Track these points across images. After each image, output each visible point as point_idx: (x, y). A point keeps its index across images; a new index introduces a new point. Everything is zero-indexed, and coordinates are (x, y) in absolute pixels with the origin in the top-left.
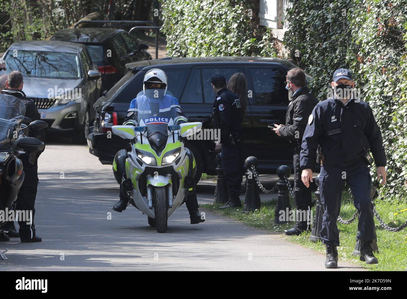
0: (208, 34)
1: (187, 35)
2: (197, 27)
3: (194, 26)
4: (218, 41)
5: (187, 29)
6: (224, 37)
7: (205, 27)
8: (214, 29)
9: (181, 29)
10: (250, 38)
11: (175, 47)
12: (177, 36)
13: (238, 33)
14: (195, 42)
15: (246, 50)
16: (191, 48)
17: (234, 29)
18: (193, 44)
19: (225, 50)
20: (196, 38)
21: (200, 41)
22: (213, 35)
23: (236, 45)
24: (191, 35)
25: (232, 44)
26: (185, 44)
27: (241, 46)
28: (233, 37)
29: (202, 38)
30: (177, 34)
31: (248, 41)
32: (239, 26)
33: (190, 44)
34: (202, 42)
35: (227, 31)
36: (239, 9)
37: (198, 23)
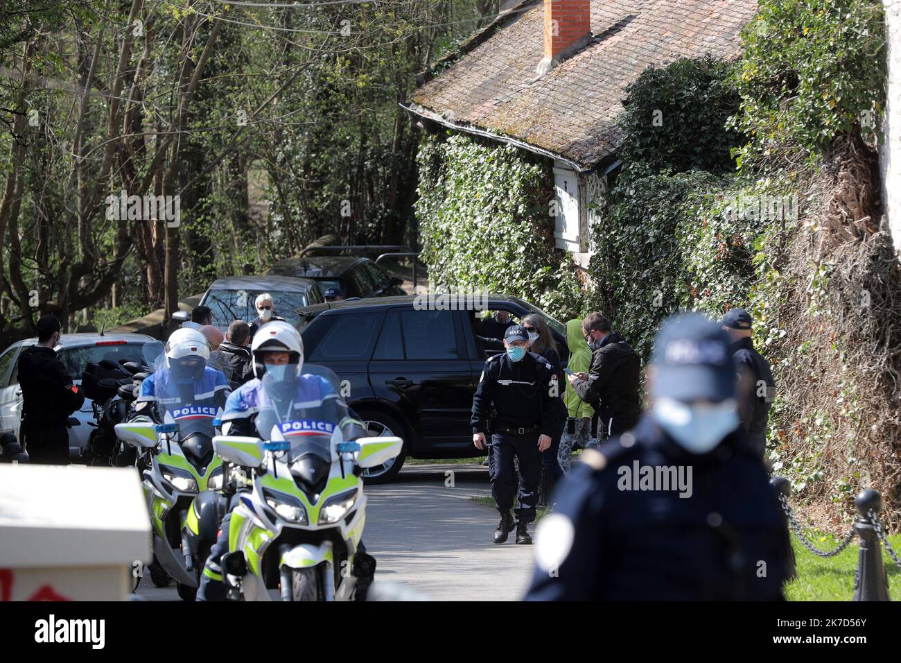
0: (485, 262)
1: (457, 264)
2: (469, 252)
3: (465, 251)
4: (499, 271)
5: (457, 255)
6: (506, 266)
7: (480, 252)
8: (493, 255)
9: (447, 256)
10: (543, 266)
11: (440, 280)
12: (442, 265)
13: (526, 260)
14: (467, 273)
15: (538, 283)
16: (462, 281)
17: (520, 254)
18: (464, 277)
19: (509, 283)
20: (468, 267)
21: (474, 272)
22: (491, 263)
23: (523, 276)
24: (461, 264)
25: (518, 274)
26: (453, 276)
27: (531, 278)
28: (519, 266)
29: (477, 268)
30: (441, 263)
31: (540, 270)
32: (527, 250)
33: (460, 277)
34: (477, 273)
35: (511, 257)
36: (527, 226)
37: (471, 246)
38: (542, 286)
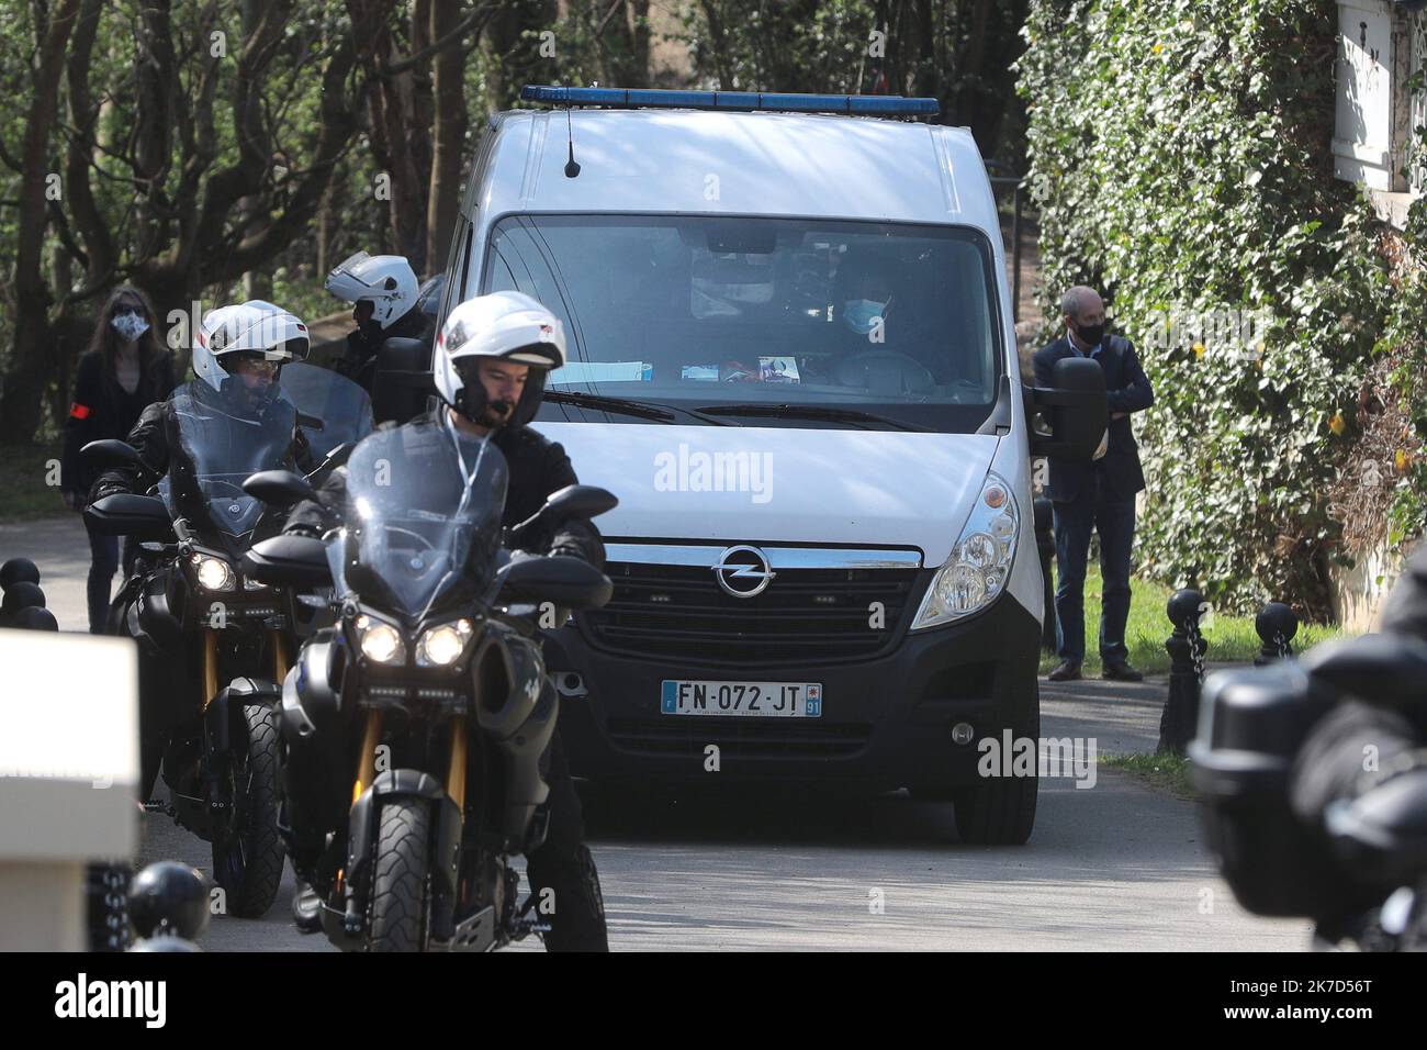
0: (1169, 205)
1: (1106, 208)
2: (1134, 179)
3: (1125, 178)
4: (1201, 228)
5: (1106, 186)
6: (1216, 216)
7: (1158, 182)
8: (1187, 188)
9: (1085, 186)
10: (1302, 222)
11: (1066, 244)
12: (1072, 209)
13: (1262, 205)
14: (1127, 231)
15: (1289, 259)
16: (1115, 248)
17: (1249, 188)
18: (1121, 239)
19: (1222, 256)
20: (1131, 216)
21: (1144, 229)
22: (1184, 209)
23: (1254, 241)
24: (1115, 208)
25: (1243, 238)
26: (1096, 236)
27: (1273, 247)
28: (1247, 217)
29: (1150, 218)
30: (1071, 203)
31: (1295, 230)
32: (1267, 180)
33: (1112, 238)
34: (1150, 229)
35: (1229, 195)
36: (1269, 124)
37: (1138, 167)
38: (1297, 269)
